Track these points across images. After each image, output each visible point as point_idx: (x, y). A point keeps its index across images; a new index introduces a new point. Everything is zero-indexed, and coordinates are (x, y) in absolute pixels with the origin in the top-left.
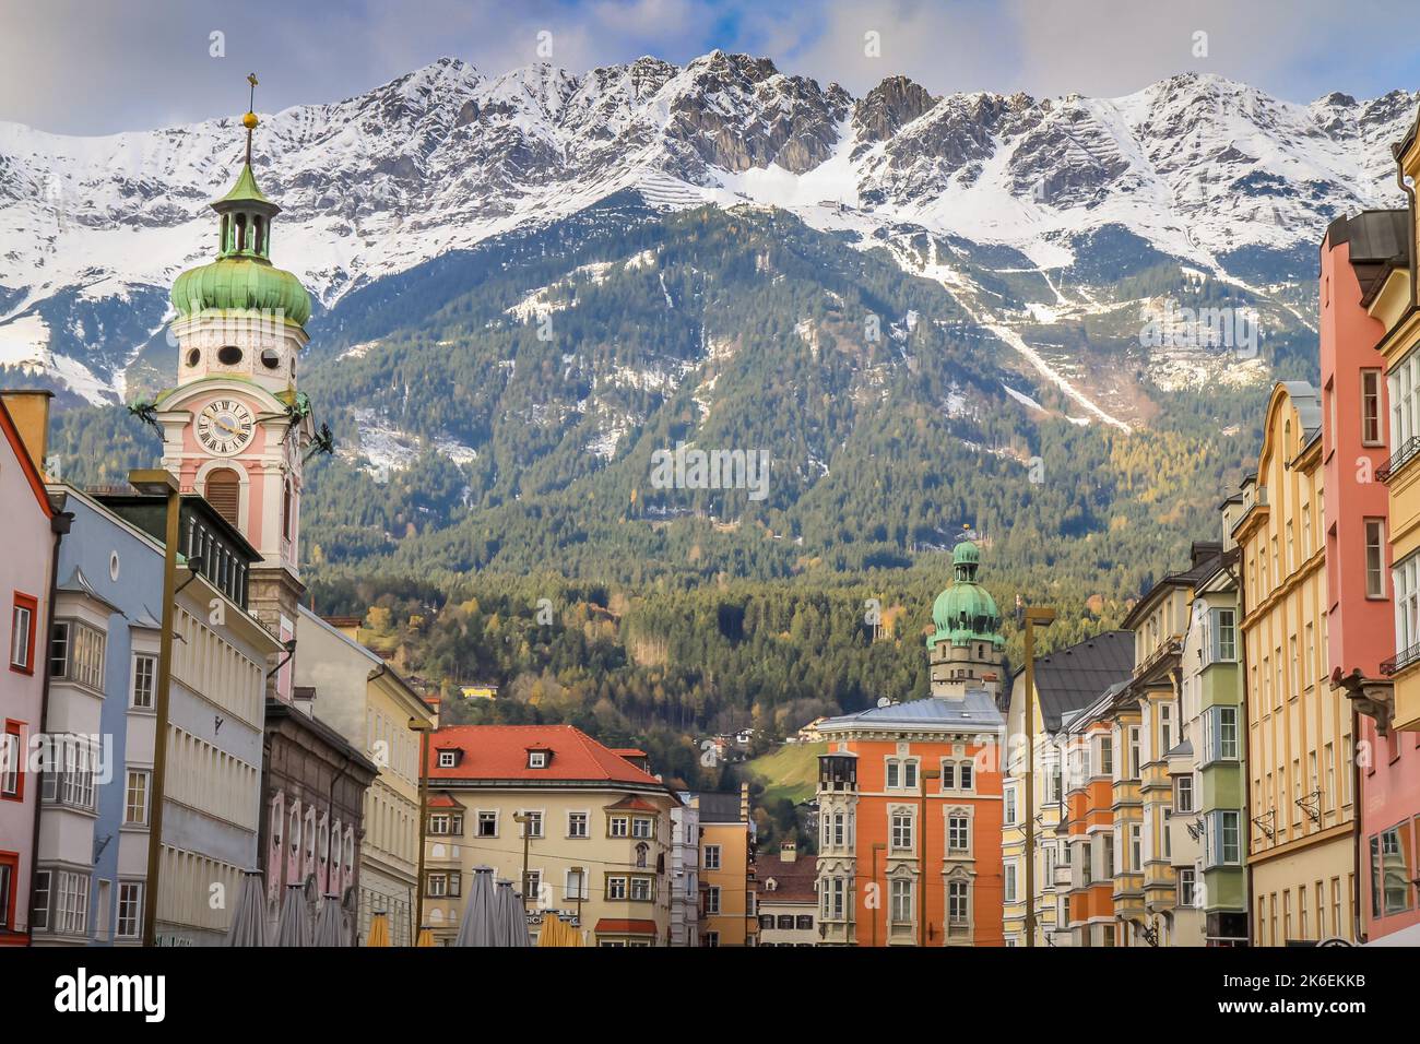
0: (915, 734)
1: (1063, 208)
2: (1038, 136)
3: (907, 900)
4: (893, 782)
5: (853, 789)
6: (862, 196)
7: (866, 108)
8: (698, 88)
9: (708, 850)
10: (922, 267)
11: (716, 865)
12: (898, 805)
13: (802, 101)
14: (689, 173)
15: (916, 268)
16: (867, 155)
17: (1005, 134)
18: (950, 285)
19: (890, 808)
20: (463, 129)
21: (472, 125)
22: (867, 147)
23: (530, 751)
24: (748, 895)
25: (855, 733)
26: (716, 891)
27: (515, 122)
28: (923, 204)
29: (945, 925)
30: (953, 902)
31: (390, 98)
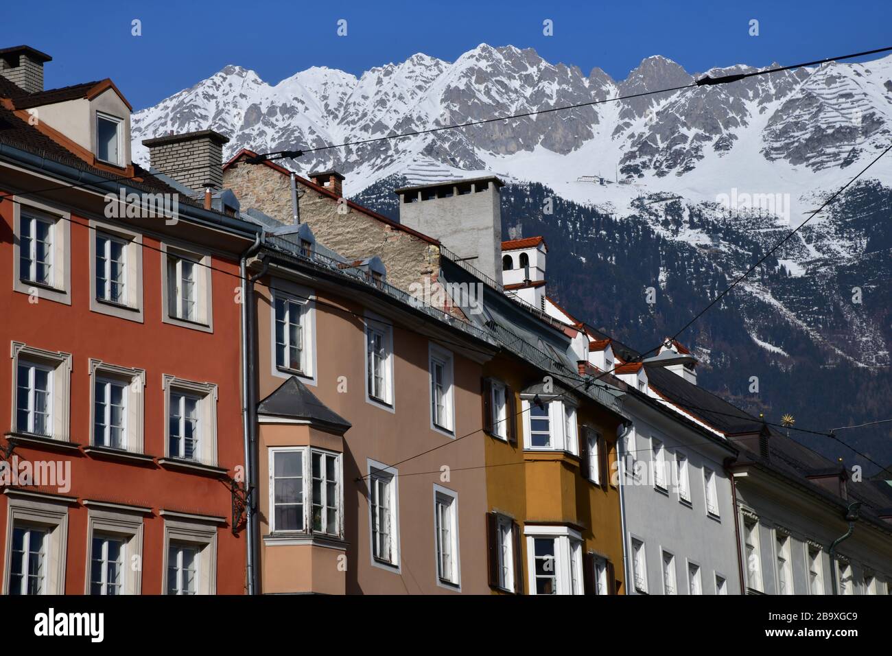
1: (818, 169)
2: (792, 101)
6: (622, 171)
8: (464, 80)
10: (675, 232)
13: (564, 86)
14: (457, 159)
15: (669, 233)
16: (628, 132)
17: (760, 103)
18: (700, 246)
20: (247, 131)
21: (256, 127)
22: (628, 125)
27: (294, 122)
28: (680, 174)
31: (178, 106)
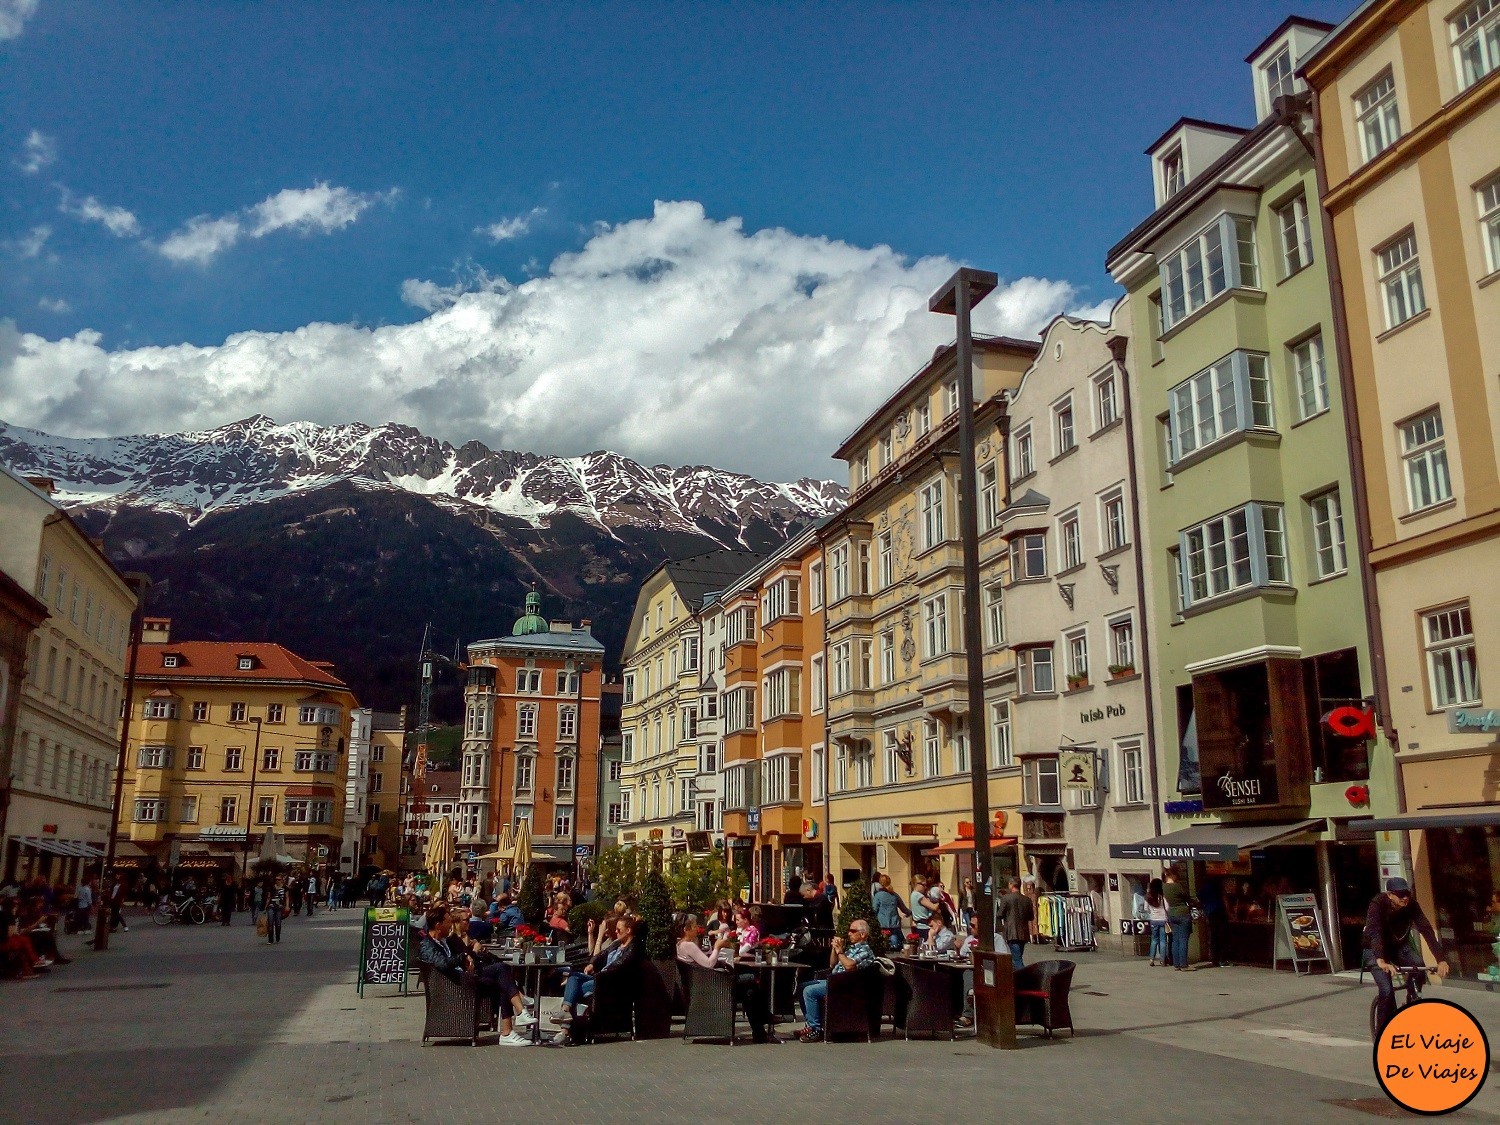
0: (540, 653)
1: (545, 503)
2: (536, 471)
3: (528, 772)
4: (522, 687)
5: (492, 691)
6: (456, 491)
7: (460, 454)
8: (382, 438)
9: (376, 749)
10: (483, 525)
11: (381, 758)
12: (525, 703)
13: (430, 447)
15: (480, 525)
17: (522, 469)
18: (495, 533)
19: (518, 705)
22: (460, 470)
23: (240, 657)
24: (402, 780)
25: (496, 651)
26: (380, 776)
28: (484, 496)
29: (555, 789)
30: (561, 773)
